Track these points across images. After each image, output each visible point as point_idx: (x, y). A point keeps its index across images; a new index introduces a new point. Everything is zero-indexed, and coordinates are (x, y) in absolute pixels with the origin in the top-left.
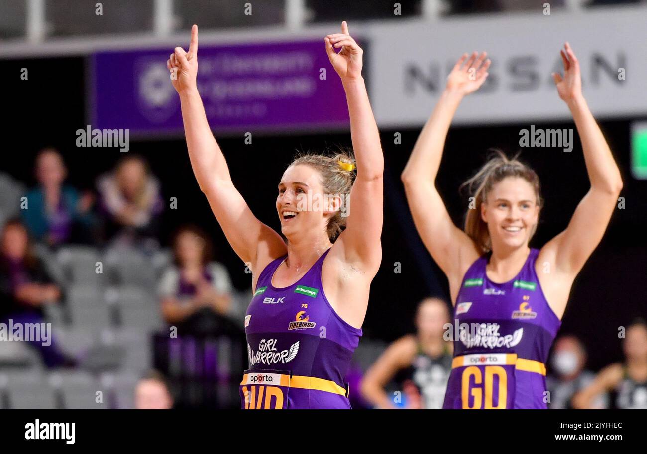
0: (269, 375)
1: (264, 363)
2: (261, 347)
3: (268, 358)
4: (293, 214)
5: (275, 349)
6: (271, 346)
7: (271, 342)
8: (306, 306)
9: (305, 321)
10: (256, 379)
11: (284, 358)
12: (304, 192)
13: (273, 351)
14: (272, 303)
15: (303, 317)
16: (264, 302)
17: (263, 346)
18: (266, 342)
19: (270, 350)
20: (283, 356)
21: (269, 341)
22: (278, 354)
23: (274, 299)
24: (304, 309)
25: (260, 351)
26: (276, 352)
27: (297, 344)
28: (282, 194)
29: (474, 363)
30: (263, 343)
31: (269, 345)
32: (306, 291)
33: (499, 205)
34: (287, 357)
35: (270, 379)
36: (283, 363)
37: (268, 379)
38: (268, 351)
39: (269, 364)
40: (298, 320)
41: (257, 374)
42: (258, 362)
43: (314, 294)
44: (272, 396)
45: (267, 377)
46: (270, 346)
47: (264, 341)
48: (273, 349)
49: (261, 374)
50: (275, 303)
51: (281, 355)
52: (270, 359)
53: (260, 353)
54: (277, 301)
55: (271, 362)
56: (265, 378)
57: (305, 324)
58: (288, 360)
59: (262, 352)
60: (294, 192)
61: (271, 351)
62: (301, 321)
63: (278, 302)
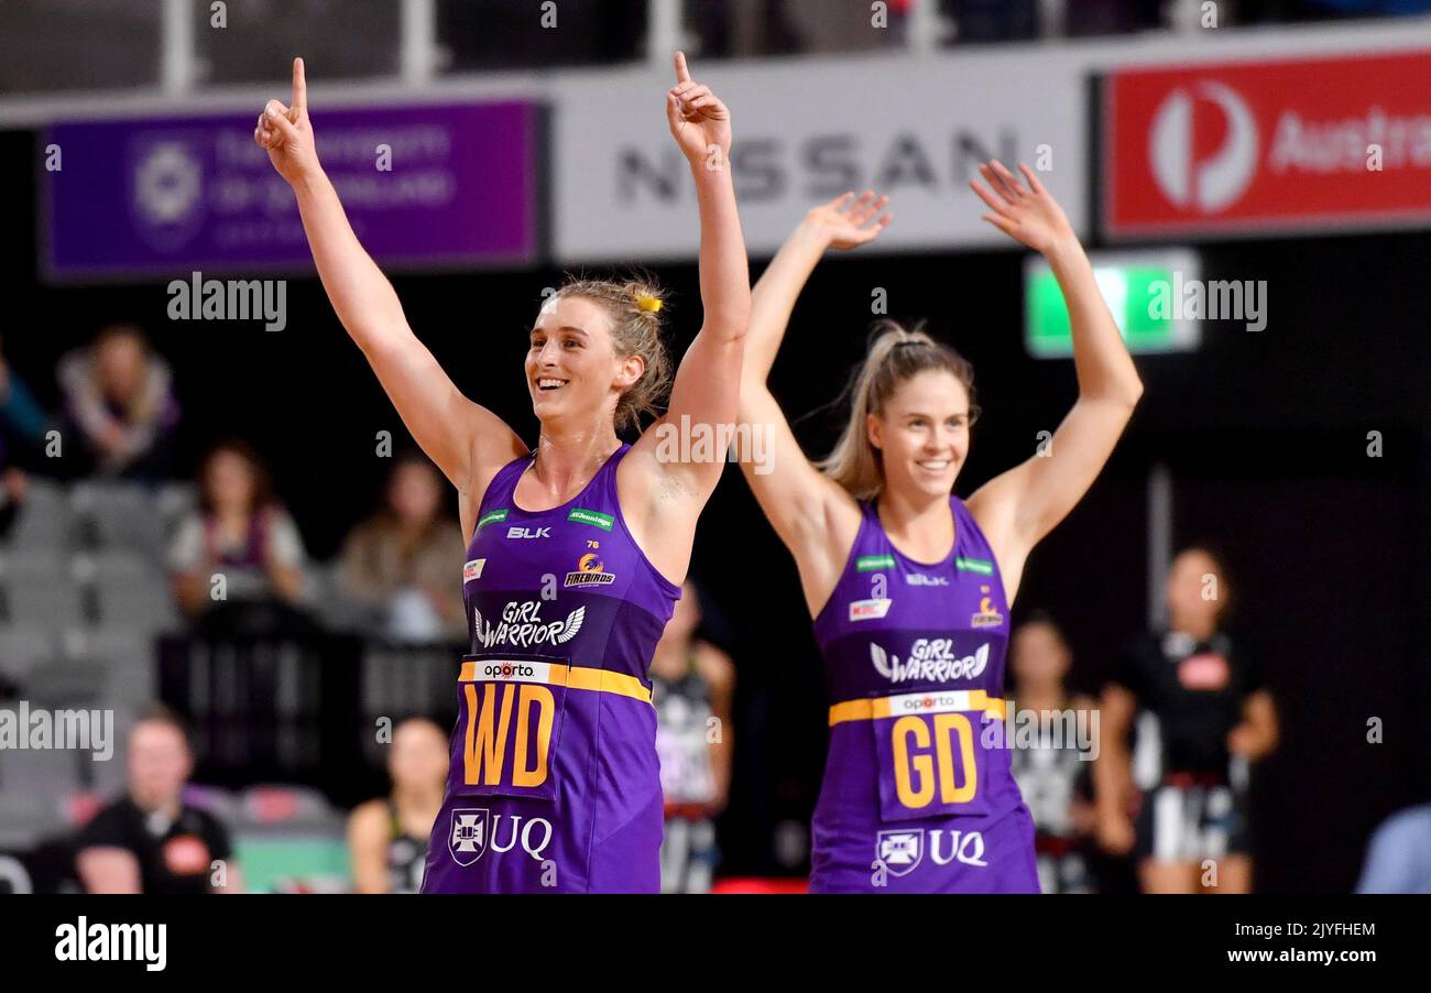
0: (525, 664)
1: (515, 643)
2: (508, 616)
3: (522, 634)
4: (557, 383)
5: (539, 620)
6: (529, 615)
7: (529, 606)
8: (596, 545)
9: (596, 571)
10: (497, 670)
11: (556, 635)
12: (580, 346)
13: (534, 623)
14: (526, 536)
15: (593, 564)
16: (509, 536)
17: (511, 613)
18: (518, 606)
19: (526, 621)
20: (552, 632)
21: (524, 606)
22: (544, 628)
23: (528, 530)
24: (592, 550)
25: (505, 622)
26: (539, 625)
27: (581, 612)
28: (537, 348)
29: (912, 711)
30: (511, 609)
31: (524, 612)
32: (592, 519)
33: (911, 424)
34: (560, 633)
35: (529, 672)
36: (554, 643)
37: (523, 672)
38: (521, 623)
39: (525, 646)
40: (584, 570)
41: (500, 663)
42: (503, 643)
43: (608, 524)
44: (532, 701)
45: (521, 668)
46: (527, 614)
47: (514, 604)
48: (533, 619)
49: (509, 662)
50: (532, 537)
51: (549, 629)
52: (527, 637)
53: (506, 626)
54: (535, 534)
55: (530, 642)
56: (517, 671)
57: (597, 576)
58: (562, 639)
59: (510, 625)
60: (562, 345)
61: (530, 622)
62: (589, 572)
63: (538, 535)
